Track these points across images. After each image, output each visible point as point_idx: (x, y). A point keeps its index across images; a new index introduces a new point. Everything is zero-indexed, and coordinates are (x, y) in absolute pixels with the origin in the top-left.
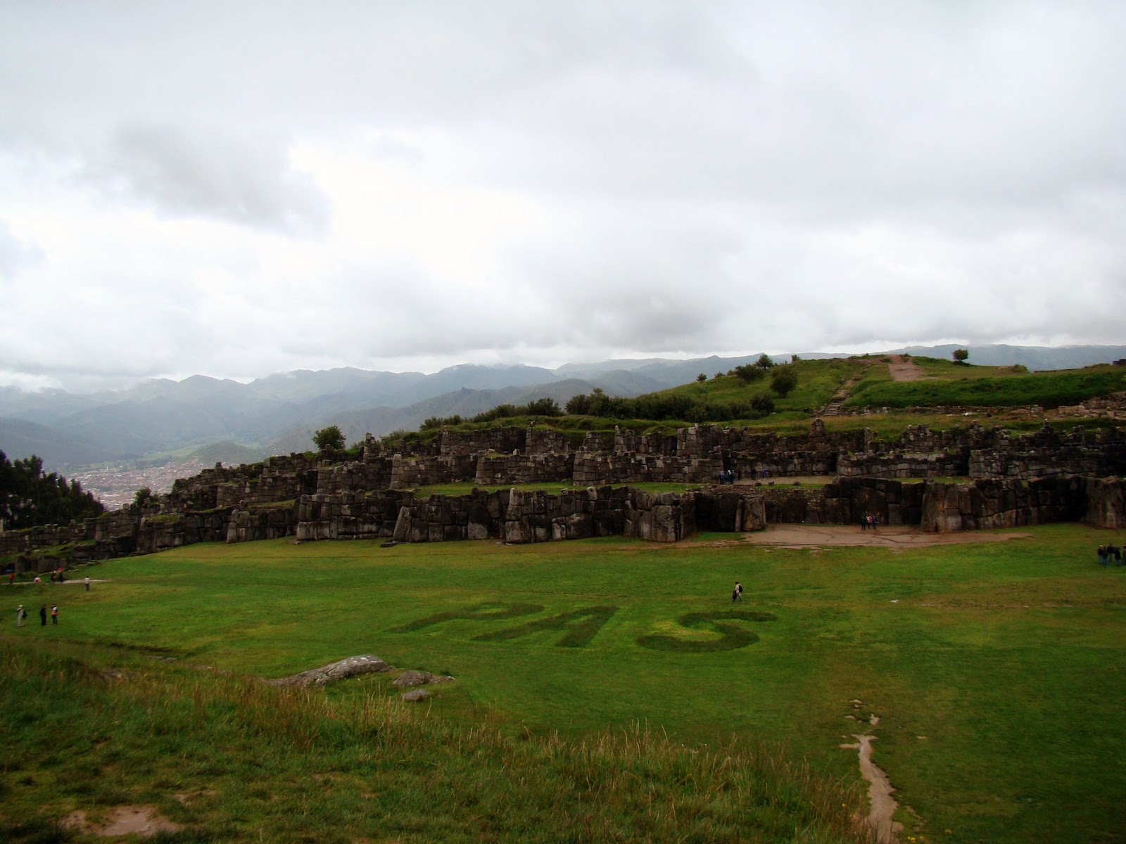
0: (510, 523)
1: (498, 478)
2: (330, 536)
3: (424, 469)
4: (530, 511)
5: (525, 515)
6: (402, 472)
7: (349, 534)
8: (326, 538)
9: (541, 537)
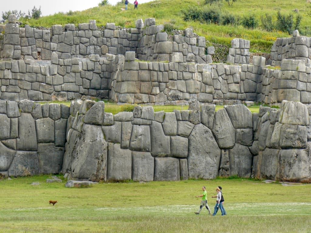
0: (294, 151)
1: (155, 95)
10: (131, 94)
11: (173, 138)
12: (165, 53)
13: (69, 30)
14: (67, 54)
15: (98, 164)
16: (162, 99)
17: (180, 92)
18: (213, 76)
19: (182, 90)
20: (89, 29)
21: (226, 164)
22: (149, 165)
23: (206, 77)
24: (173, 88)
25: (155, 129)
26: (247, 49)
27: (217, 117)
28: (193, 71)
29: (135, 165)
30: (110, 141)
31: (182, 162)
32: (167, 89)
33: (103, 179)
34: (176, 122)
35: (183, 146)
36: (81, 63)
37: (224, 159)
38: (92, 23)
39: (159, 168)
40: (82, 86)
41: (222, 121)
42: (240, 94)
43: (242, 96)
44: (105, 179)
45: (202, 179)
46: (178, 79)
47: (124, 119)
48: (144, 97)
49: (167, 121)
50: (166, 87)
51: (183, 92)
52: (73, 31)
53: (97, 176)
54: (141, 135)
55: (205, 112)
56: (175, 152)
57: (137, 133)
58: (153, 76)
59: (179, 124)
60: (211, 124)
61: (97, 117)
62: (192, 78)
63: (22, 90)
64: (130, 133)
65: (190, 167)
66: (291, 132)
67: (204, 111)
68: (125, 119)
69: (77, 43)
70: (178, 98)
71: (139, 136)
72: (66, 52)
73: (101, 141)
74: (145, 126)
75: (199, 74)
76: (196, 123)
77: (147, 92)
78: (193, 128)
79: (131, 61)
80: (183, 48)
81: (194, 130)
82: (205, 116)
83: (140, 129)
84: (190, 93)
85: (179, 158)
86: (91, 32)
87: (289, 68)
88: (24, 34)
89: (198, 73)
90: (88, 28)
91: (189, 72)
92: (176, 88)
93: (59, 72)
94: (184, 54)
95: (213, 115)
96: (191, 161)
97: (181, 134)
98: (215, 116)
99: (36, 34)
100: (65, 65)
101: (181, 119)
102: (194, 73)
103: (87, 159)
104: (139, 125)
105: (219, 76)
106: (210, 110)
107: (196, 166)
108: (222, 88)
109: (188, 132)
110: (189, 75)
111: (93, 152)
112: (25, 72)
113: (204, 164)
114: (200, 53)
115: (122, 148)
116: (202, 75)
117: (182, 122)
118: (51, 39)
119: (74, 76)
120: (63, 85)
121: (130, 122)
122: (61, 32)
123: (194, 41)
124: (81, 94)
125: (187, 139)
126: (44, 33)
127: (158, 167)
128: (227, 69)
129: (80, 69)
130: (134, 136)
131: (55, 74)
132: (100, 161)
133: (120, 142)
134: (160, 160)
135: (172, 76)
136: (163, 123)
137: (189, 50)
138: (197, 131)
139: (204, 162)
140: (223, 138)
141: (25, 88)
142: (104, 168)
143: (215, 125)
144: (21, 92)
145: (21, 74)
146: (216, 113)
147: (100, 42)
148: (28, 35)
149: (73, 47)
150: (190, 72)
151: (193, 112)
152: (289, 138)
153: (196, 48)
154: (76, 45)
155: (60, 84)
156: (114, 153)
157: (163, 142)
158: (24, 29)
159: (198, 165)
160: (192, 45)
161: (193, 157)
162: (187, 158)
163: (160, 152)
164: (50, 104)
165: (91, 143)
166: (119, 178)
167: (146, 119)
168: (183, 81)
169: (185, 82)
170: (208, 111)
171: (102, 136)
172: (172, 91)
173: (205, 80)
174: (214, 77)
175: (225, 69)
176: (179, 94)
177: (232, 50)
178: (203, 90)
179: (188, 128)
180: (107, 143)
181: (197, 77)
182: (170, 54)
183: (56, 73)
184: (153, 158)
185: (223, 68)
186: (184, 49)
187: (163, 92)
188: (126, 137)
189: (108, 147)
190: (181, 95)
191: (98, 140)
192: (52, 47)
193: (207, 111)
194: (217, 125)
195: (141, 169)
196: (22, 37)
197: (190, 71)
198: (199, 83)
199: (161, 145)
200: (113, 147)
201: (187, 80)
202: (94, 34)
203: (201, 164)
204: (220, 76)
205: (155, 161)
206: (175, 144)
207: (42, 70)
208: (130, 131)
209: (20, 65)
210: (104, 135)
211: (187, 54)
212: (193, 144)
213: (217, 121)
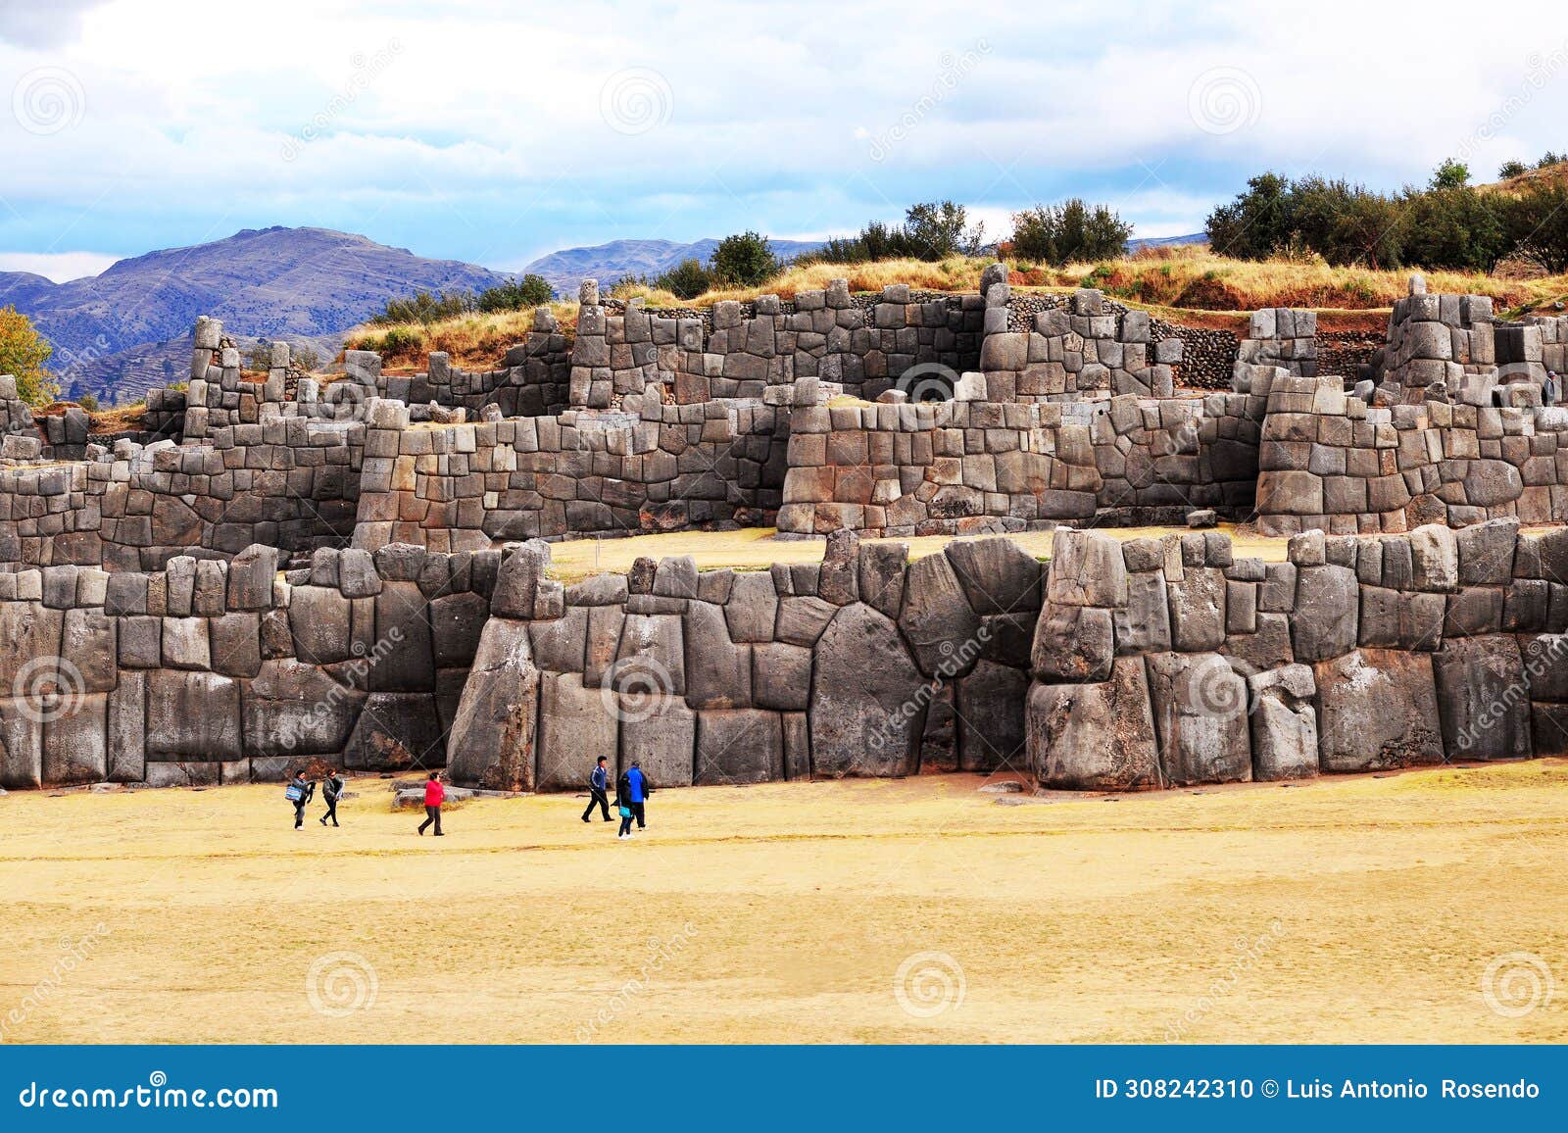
0: (1064, 691)
1: (886, 504)
2: (110, 764)
3: (512, 465)
4: (1154, 635)
5: (1135, 650)
6: (411, 480)
7: (202, 758)
8: (97, 778)
9: (1205, 758)
10: (806, 507)
11: (759, 649)
12: (1000, 369)
13: (762, 313)
14: (757, 385)
15: (506, 737)
16: (909, 516)
17: (972, 491)
18: (1094, 435)
19: (980, 486)
20: (827, 305)
21: (943, 726)
22: (674, 736)
23: (1070, 442)
24: (948, 482)
25: (696, 625)
26: (1303, 340)
27: (911, 578)
28: (1022, 425)
29: (628, 738)
30: (546, 665)
31: (789, 723)
32: (926, 484)
33: (523, 782)
34: (775, 600)
35: (788, 673)
36: (735, 412)
37: (937, 709)
38: (833, 289)
39: (707, 742)
40: (734, 482)
41: (930, 591)
42: (1198, 487)
43: (1202, 492)
44: (531, 781)
45: (854, 775)
46: (967, 453)
47: (596, 598)
48: (844, 512)
49: (739, 600)
50: (925, 479)
51: (985, 491)
52: (775, 314)
53: (502, 771)
54: (649, 645)
55: (873, 565)
56: (761, 694)
57: (635, 638)
58: (879, 447)
59: (784, 605)
60: (893, 602)
61: (512, 594)
62: (1019, 446)
63: (549, 502)
64: (614, 640)
65: (815, 736)
66: (1059, 629)
67: (869, 562)
68: (601, 600)
69: (788, 349)
70: (966, 511)
71: (644, 647)
72: (752, 376)
73: (517, 666)
74: (664, 618)
75: (1044, 434)
76: (844, 602)
77: (854, 495)
78: (833, 617)
79: (807, 406)
80: (1064, 349)
81: (833, 622)
82: (873, 577)
83: (646, 627)
84: (1010, 493)
85: (780, 709)
86: (831, 313)
87: (1283, 407)
88: (620, 334)
89: (1041, 431)
90: (823, 304)
91: (1007, 428)
92: (958, 479)
93: (665, 444)
94: (1070, 369)
95: (898, 575)
96: (817, 720)
97: (790, 638)
98: (906, 578)
99: (657, 331)
100: (680, 423)
101: (791, 590)
102: (1024, 429)
103: (474, 723)
104: (648, 616)
105: (1118, 434)
106: (887, 558)
107: (835, 735)
108: (1129, 471)
109: (813, 630)
110: (1011, 438)
111: (493, 699)
112: (558, 448)
113: (859, 729)
114: (1129, 361)
115: (585, 684)
116: (1056, 434)
117: (793, 599)
118: (706, 342)
119: (712, 452)
120: (675, 482)
121: (617, 607)
122: (737, 321)
123: (1106, 325)
124: (731, 504)
125: (808, 652)
126: (681, 328)
127: (705, 742)
128: (1149, 414)
129: (733, 431)
130: (625, 649)
131: (652, 451)
132: (512, 727)
133: (581, 666)
134: (711, 721)
135: (945, 446)
136: (726, 607)
137: (1087, 355)
138: (840, 626)
139: (859, 721)
140: (930, 646)
141: (555, 496)
142: (523, 747)
143: (905, 604)
144: (546, 506)
145: (545, 455)
146: (908, 568)
147: (859, 344)
148: (631, 336)
149: (773, 361)
150: (1013, 429)
151: (831, 569)
152: (1053, 647)
153: (1112, 347)
154: (783, 354)
155: (667, 477)
156: (555, 702)
157: (721, 665)
158: (622, 319)
159: (839, 733)
160: (1096, 338)
161: (824, 706)
162: (808, 708)
163: (712, 696)
164: (473, 553)
165: (487, 674)
166: (570, 778)
167: (670, 596)
168: (987, 457)
169: (992, 461)
170: (882, 561)
171: (525, 651)
172: (943, 491)
173: (1065, 448)
174: (1098, 439)
175: (1141, 411)
176: (970, 499)
177: (1247, 346)
178: (1060, 480)
179: (813, 617)
180: (537, 672)
181: (1036, 442)
182: (1017, 369)
183: (653, 446)
184: (689, 713)
185: (1133, 411)
186: (1068, 354)
187: (912, 496)
188: (601, 654)
189: (539, 686)
190: (976, 500)
191: (510, 663)
192: (707, 365)
193: (880, 564)
194: (912, 604)
195: (643, 747)
196: (612, 343)
197: (1010, 425)
198: (1043, 460)
199: (716, 672)
200: (555, 683)
201: (998, 453)
202: (839, 320)
203: (849, 728)
204: (1125, 433)
205: (697, 721)
206: (762, 668)
207: (609, 439)
208: (614, 633)
209: (541, 428)
210: (533, 650)
211: (1079, 366)
212: (823, 666)
213: (911, 592)
